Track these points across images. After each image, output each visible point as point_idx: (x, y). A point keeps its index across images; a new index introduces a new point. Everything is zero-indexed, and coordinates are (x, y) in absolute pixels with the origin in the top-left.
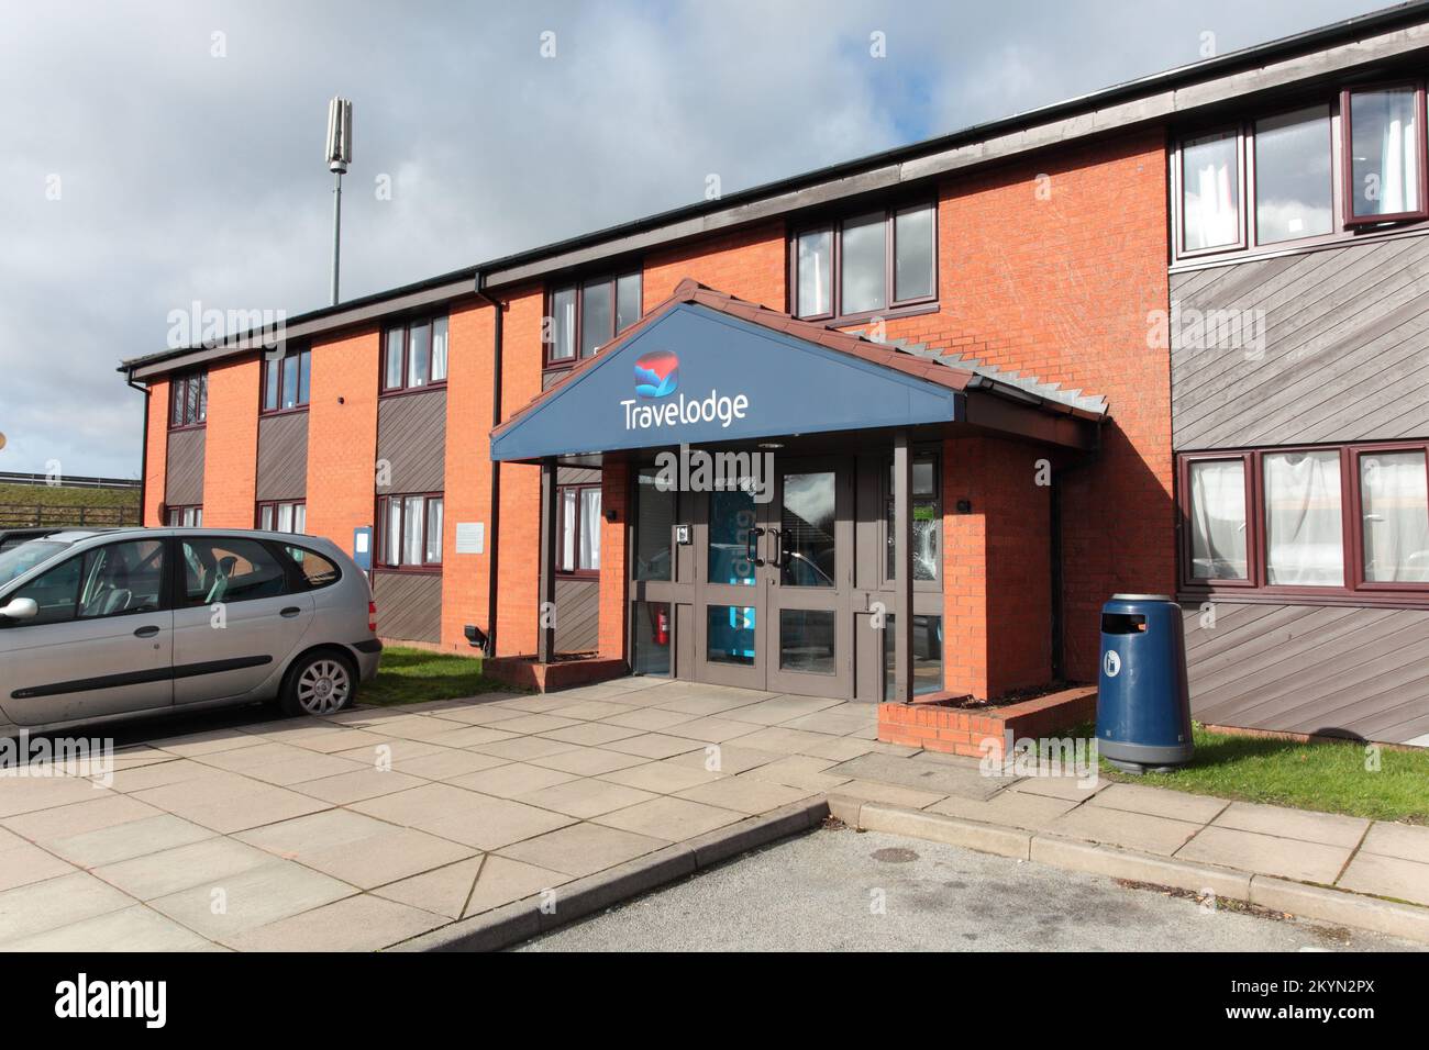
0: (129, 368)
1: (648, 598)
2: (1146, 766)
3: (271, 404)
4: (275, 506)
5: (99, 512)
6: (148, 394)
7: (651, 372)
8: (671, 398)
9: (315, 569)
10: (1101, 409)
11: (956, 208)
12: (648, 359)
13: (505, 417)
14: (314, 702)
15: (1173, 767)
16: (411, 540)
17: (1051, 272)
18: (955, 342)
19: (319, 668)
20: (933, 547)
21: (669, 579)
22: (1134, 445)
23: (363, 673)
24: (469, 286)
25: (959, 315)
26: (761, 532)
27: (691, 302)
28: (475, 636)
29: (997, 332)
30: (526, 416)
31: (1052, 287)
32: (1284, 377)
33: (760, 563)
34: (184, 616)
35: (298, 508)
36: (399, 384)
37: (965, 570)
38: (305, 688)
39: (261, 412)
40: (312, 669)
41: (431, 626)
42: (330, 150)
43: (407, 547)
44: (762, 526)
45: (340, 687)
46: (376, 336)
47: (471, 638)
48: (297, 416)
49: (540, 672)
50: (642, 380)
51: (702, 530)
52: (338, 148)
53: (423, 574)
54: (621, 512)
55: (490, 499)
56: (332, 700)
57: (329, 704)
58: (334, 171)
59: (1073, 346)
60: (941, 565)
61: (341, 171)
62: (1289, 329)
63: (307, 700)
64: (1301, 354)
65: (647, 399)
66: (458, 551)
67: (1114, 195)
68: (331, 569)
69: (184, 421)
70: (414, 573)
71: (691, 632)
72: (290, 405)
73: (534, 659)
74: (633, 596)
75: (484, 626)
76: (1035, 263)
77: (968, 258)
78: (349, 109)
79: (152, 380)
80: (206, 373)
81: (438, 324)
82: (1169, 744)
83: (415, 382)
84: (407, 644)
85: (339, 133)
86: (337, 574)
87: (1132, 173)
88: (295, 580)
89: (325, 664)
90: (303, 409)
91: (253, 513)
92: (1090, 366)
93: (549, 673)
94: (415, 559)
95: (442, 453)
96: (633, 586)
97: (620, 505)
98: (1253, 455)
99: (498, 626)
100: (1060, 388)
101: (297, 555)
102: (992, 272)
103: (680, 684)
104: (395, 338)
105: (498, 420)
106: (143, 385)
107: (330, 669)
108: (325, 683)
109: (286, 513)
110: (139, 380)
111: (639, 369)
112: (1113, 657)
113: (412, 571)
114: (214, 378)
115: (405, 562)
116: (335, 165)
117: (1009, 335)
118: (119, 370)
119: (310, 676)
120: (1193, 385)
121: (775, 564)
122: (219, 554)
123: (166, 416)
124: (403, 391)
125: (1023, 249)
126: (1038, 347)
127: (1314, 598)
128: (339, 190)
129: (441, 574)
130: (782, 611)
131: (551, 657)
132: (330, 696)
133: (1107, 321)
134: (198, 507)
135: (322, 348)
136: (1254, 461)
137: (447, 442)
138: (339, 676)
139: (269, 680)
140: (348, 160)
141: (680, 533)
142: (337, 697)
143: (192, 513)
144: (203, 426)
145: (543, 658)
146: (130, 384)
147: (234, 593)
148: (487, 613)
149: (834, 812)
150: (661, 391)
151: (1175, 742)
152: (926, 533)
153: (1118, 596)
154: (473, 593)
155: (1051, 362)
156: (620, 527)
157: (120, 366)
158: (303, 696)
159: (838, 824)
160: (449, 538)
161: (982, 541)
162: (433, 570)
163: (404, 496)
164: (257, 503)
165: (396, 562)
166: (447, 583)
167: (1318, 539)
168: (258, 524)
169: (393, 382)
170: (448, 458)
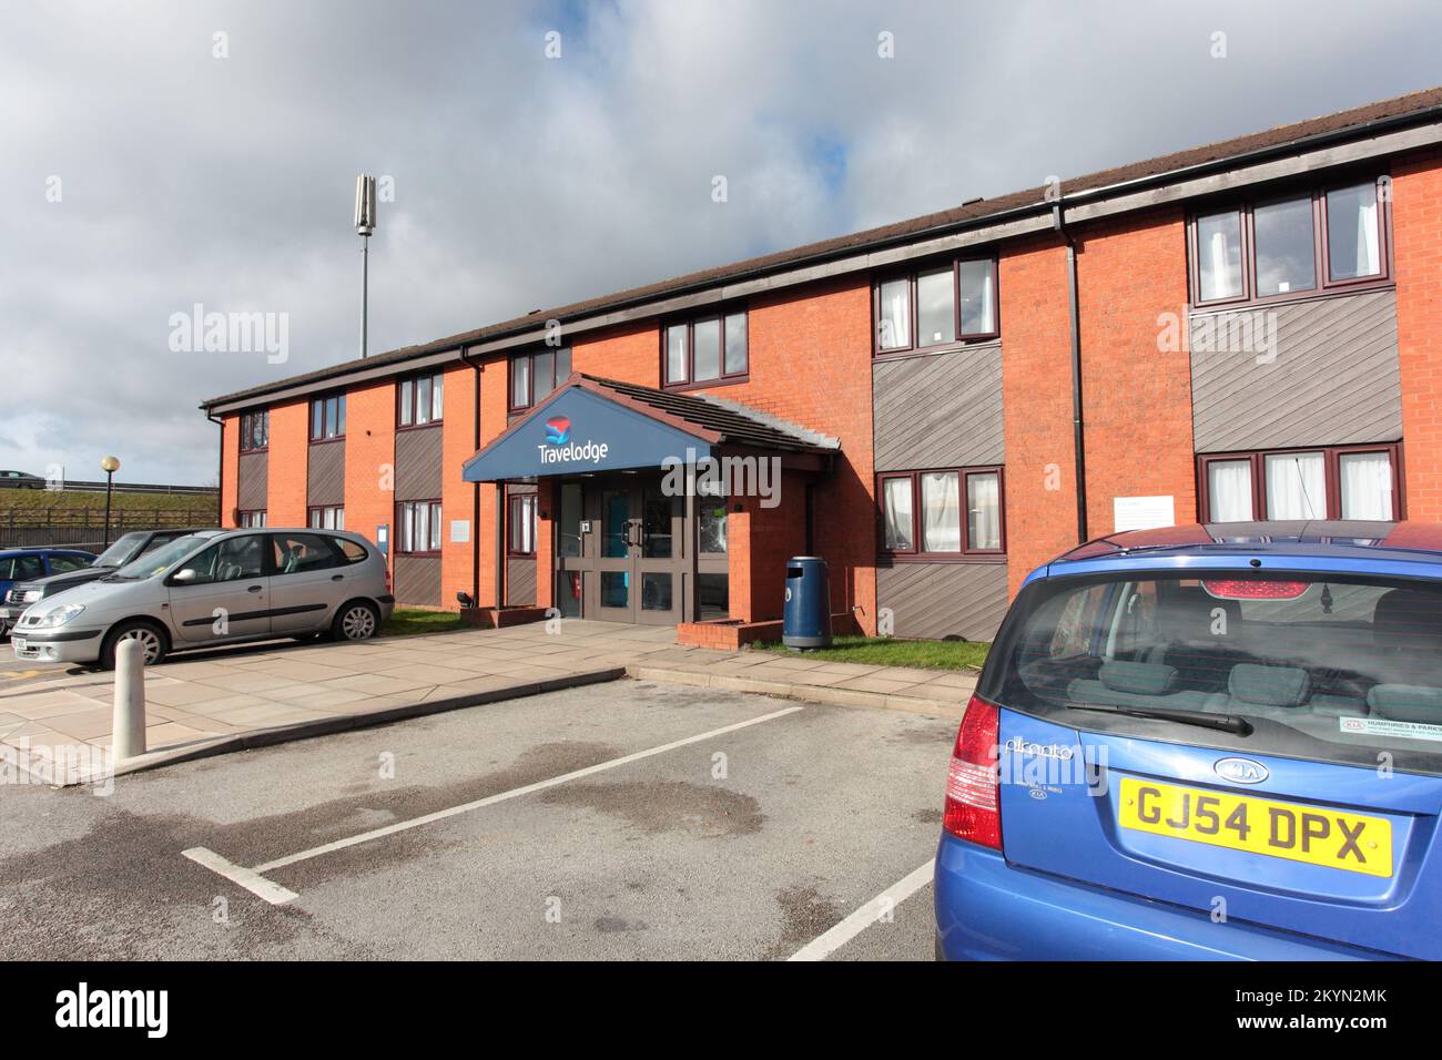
0: (209, 407)
1: (566, 569)
2: (803, 649)
3: (317, 434)
4: (322, 510)
5: (170, 514)
6: (223, 426)
7: (555, 429)
8: (567, 444)
9: (352, 552)
10: (836, 446)
11: (759, 315)
12: (553, 420)
13: (483, 445)
14: (353, 632)
15: (817, 648)
16: (420, 533)
17: (810, 359)
18: (758, 402)
19: (356, 612)
20: (725, 533)
21: (578, 555)
22: (855, 468)
23: (383, 616)
24: (456, 355)
25: (760, 384)
26: (631, 525)
27: (578, 386)
28: (463, 598)
29: (781, 396)
30: (496, 444)
31: (811, 369)
32: (930, 428)
33: (631, 544)
34: (275, 580)
35: (339, 511)
36: (409, 422)
37: (739, 546)
38: (348, 624)
39: (310, 441)
40: (351, 612)
41: (434, 593)
42: (358, 218)
43: (417, 536)
44: (631, 521)
45: (369, 624)
46: (393, 386)
47: (461, 601)
48: (336, 444)
49: (495, 615)
50: (549, 433)
51: (597, 524)
52: (364, 215)
53: (428, 557)
54: (549, 513)
55: (473, 504)
56: (364, 632)
57: (362, 634)
58: (361, 234)
59: (822, 407)
60: (727, 544)
61: (367, 234)
62: (933, 399)
63: (349, 631)
64: (938, 414)
65: (552, 445)
66: (452, 540)
67: (844, 313)
68: (362, 552)
69: (250, 446)
70: (422, 557)
71: (592, 588)
72: (331, 435)
73: (493, 608)
74: (557, 567)
75: (470, 592)
76: (801, 353)
77: (765, 349)
78: (373, 183)
79: (225, 415)
80: (267, 411)
81: (436, 378)
82: (811, 636)
83: (421, 420)
84: (418, 607)
85: (365, 203)
86: (366, 555)
87: (853, 300)
88: (340, 559)
89: (359, 610)
90: (341, 439)
91: (305, 515)
92: (831, 419)
93: (501, 617)
94: (423, 547)
95: (440, 471)
96: (557, 560)
97: (548, 509)
98: (915, 475)
99: (480, 592)
100: (815, 432)
101: (340, 543)
102: (778, 358)
103: (584, 621)
104: (407, 387)
105: (478, 446)
106: (218, 419)
107: (363, 613)
108: (359, 621)
109: (329, 515)
110: (216, 415)
111: (548, 426)
112: (789, 591)
113: (421, 555)
114: (274, 415)
115: (416, 549)
116: (362, 229)
117: (788, 398)
118: (200, 408)
119: (350, 617)
120: (885, 432)
121: (638, 544)
122: (292, 544)
123: (237, 443)
124: (413, 427)
125: (795, 344)
126: (804, 406)
127: (944, 559)
128: (366, 250)
129: (440, 557)
130: (643, 574)
131: (502, 607)
132: (363, 629)
133: (840, 391)
134: (263, 511)
135: (354, 394)
136: (916, 477)
137: (444, 463)
138: (368, 617)
139: (325, 620)
140: (373, 225)
141: (585, 526)
142: (367, 630)
143: (258, 516)
144: (265, 450)
145: (498, 607)
146: (209, 419)
147: (303, 567)
148: (473, 583)
149: (628, 672)
150: (561, 440)
151: (816, 635)
152: (721, 524)
153: (795, 558)
154: (462, 570)
155: (811, 416)
156: (549, 523)
157: (201, 404)
158: (346, 628)
159: (628, 677)
160: (446, 531)
161: (748, 529)
162: (436, 554)
163: (415, 502)
164: (308, 508)
165: (410, 549)
166: (445, 563)
167: (949, 525)
168: (309, 524)
169: (406, 419)
170: (444, 475)
